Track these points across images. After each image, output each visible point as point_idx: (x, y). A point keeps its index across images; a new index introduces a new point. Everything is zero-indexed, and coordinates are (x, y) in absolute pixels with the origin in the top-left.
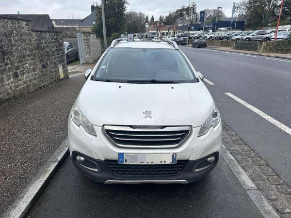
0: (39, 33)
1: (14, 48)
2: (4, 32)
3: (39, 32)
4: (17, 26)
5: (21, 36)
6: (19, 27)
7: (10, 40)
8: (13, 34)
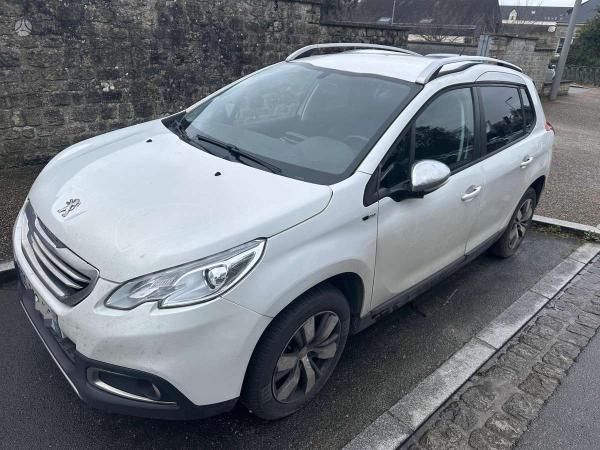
0: (340, 29)
1: (268, 54)
2: (253, 23)
3: (338, 26)
4: (285, 13)
5: (291, 31)
6: (289, 16)
7: (262, 39)
8: (271, 28)
